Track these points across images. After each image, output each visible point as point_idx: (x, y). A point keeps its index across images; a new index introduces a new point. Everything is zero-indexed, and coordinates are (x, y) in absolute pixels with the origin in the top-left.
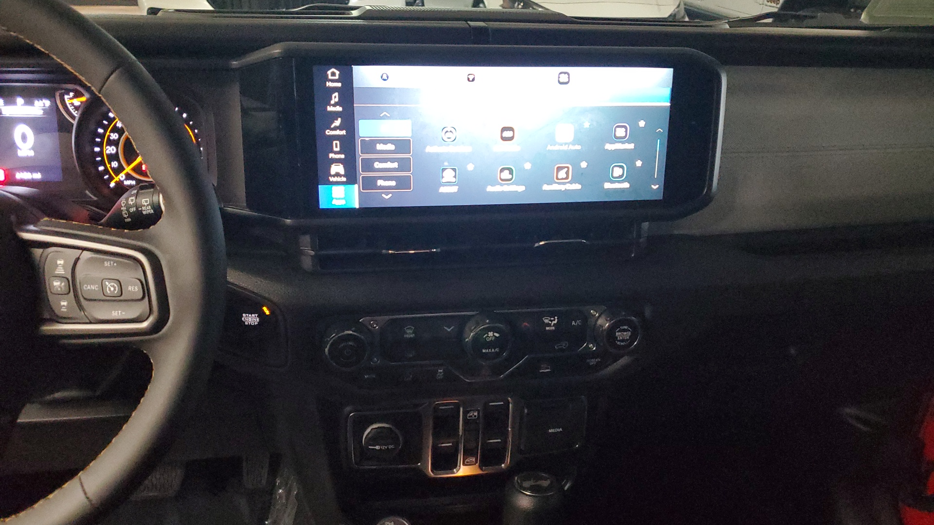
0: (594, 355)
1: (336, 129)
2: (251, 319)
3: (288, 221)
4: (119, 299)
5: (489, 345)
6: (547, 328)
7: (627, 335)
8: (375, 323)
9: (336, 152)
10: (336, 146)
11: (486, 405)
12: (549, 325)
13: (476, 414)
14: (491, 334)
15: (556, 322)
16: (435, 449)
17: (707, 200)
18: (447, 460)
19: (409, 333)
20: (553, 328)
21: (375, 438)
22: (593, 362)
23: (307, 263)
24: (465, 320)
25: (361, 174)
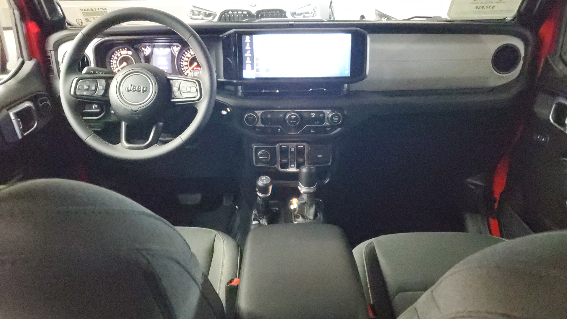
0: (328, 127)
1: (248, 54)
2: (224, 112)
3: (235, 81)
4: (190, 92)
5: (293, 120)
6: (312, 117)
7: (337, 119)
8: (259, 113)
9: (248, 61)
10: (248, 59)
11: (297, 146)
12: (313, 115)
13: (294, 149)
14: (293, 116)
15: (315, 115)
16: (281, 161)
17: (365, 77)
18: (285, 166)
19: (269, 116)
20: (314, 117)
21: (261, 155)
22: (328, 129)
23: (240, 94)
24: (286, 114)
25: (255, 67)
